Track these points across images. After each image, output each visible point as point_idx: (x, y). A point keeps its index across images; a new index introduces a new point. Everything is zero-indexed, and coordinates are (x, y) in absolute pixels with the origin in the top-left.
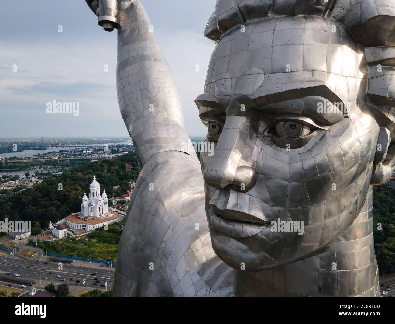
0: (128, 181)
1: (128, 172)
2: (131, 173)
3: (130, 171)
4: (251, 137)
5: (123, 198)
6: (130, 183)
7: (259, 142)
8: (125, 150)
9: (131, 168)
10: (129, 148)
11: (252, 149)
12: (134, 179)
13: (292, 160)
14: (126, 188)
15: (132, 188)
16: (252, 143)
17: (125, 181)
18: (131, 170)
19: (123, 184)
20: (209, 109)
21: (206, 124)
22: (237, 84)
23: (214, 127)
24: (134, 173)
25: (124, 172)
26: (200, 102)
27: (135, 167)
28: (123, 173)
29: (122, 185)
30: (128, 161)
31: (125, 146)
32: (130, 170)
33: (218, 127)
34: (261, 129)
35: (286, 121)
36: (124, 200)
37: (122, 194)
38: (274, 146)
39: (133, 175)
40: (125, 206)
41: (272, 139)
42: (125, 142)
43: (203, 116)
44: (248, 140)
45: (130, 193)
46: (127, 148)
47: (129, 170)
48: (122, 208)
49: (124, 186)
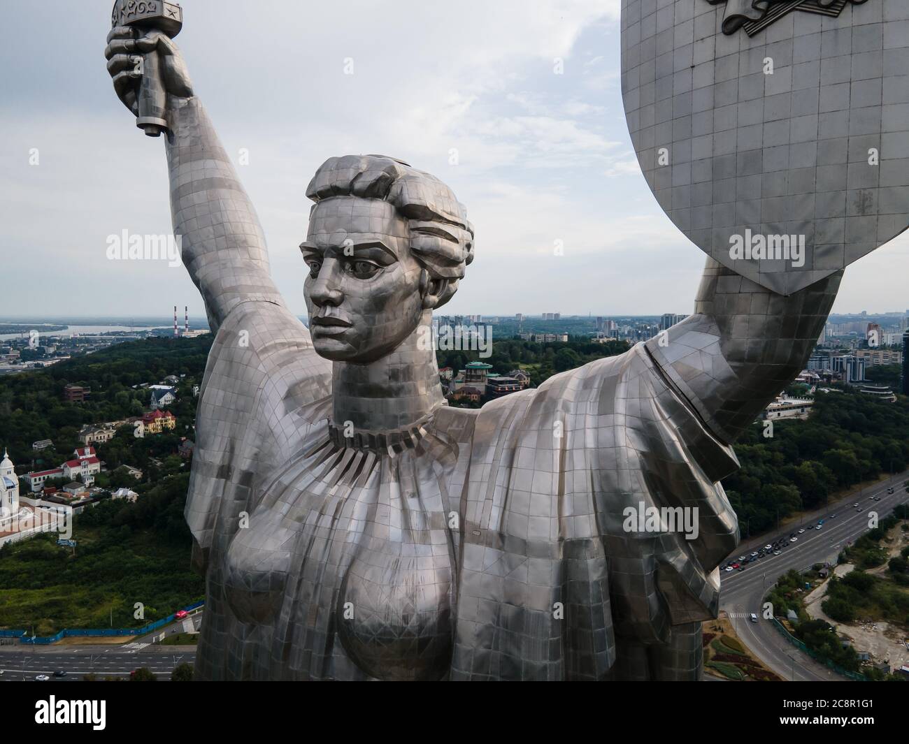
0: (76, 426)
1: (75, 405)
2: (84, 406)
3: (82, 404)
4: (340, 272)
5: (62, 471)
6: (82, 431)
7: (345, 275)
8: (62, 352)
9: (85, 395)
10: (75, 346)
11: (341, 279)
12: (94, 421)
13: (364, 286)
14: (70, 445)
15: (87, 444)
16: (341, 276)
17: (69, 427)
18: (85, 399)
19: (63, 436)
20: (311, 253)
21: (308, 264)
22: (330, 237)
23: (315, 266)
24: (94, 408)
25: (62, 405)
26: (303, 248)
27: (96, 392)
28: (62, 408)
29: (59, 439)
30: (74, 379)
31: (60, 341)
32: (82, 399)
33: (318, 266)
34: (347, 267)
35: (361, 262)
36: (65, 475)
37: (59, 460)
38: (355, 278)
39: (91, 412)
40: (68, 490)
41: (354, 274)
42: (61, 329)
43: (306, 258)
44: (338, 273)
45: (81, 458)
46: (68, 345)
47: (79, 401)
48: (60, 495)
49: (66, 440)
